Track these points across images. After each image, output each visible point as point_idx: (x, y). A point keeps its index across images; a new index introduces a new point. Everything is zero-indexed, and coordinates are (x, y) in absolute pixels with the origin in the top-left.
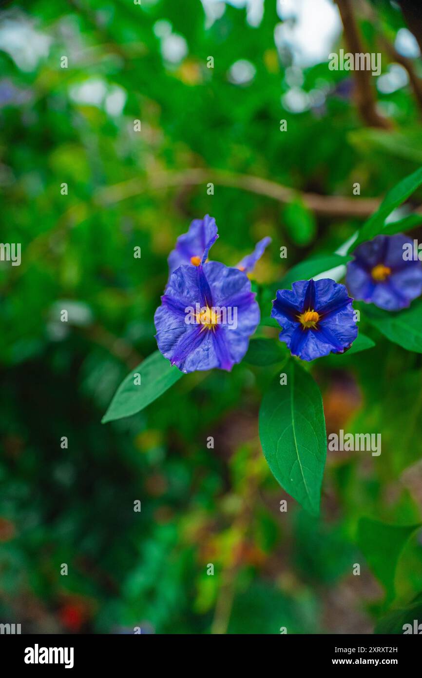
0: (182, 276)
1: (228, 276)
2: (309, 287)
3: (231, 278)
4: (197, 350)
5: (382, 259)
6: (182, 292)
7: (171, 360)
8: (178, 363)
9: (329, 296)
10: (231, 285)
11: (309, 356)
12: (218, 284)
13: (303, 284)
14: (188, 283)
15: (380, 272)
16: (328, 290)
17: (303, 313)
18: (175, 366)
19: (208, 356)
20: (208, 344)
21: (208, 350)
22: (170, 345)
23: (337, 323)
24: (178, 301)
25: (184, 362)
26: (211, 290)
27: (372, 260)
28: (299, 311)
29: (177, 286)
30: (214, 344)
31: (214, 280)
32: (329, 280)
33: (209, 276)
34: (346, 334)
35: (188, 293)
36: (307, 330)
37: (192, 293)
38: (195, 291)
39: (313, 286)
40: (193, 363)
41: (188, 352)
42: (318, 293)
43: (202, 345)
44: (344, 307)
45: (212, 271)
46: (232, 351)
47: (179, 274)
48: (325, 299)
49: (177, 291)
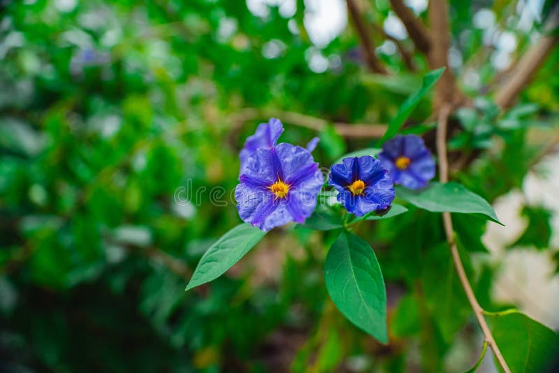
0: (258, 159)
1: (296, 153)
2: (354, 162)
3: (298, 154)
4: (274, 213)
5: (402, 153)
6: (258, 170)
7: (252, 223)
8: (259, 225)
9: (370, 169)
10: (299, 159)
11: (361, 212)
12: (288, 160)
13: (350, 160)
14: (262, 163)
15: (402, 162)
16: (368, 165)
17: (352, 184)
18: (256, 226)
19: (283, 216)
20: (282, 207)
21: (282, 212)
22: (251, 212)
23: (379, 188)
24: (255, 178)
25: (263, 223)
26: (282, 166)
27: (394, 153)
28: (349, 182)
29: (253, 165)
30: (287, 207)
31: (285, 157)
32: (369, 157)
33: (280, 155)
34: (387, 195)
35: (263, 171)
36: (357, 196)
37: (266, 171)
38: (269, 169)
39: (358, 162)
40: (272, 221)
41: (266, 216)
42: (362, 167)
43: (277, 209)
44: (382, 176)
45: (283, 150)
46: (303, 208)
47: (255, 157)
48: (367, 171)
49: (253, 170)
